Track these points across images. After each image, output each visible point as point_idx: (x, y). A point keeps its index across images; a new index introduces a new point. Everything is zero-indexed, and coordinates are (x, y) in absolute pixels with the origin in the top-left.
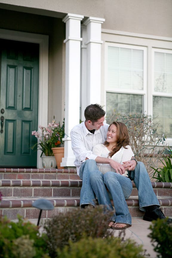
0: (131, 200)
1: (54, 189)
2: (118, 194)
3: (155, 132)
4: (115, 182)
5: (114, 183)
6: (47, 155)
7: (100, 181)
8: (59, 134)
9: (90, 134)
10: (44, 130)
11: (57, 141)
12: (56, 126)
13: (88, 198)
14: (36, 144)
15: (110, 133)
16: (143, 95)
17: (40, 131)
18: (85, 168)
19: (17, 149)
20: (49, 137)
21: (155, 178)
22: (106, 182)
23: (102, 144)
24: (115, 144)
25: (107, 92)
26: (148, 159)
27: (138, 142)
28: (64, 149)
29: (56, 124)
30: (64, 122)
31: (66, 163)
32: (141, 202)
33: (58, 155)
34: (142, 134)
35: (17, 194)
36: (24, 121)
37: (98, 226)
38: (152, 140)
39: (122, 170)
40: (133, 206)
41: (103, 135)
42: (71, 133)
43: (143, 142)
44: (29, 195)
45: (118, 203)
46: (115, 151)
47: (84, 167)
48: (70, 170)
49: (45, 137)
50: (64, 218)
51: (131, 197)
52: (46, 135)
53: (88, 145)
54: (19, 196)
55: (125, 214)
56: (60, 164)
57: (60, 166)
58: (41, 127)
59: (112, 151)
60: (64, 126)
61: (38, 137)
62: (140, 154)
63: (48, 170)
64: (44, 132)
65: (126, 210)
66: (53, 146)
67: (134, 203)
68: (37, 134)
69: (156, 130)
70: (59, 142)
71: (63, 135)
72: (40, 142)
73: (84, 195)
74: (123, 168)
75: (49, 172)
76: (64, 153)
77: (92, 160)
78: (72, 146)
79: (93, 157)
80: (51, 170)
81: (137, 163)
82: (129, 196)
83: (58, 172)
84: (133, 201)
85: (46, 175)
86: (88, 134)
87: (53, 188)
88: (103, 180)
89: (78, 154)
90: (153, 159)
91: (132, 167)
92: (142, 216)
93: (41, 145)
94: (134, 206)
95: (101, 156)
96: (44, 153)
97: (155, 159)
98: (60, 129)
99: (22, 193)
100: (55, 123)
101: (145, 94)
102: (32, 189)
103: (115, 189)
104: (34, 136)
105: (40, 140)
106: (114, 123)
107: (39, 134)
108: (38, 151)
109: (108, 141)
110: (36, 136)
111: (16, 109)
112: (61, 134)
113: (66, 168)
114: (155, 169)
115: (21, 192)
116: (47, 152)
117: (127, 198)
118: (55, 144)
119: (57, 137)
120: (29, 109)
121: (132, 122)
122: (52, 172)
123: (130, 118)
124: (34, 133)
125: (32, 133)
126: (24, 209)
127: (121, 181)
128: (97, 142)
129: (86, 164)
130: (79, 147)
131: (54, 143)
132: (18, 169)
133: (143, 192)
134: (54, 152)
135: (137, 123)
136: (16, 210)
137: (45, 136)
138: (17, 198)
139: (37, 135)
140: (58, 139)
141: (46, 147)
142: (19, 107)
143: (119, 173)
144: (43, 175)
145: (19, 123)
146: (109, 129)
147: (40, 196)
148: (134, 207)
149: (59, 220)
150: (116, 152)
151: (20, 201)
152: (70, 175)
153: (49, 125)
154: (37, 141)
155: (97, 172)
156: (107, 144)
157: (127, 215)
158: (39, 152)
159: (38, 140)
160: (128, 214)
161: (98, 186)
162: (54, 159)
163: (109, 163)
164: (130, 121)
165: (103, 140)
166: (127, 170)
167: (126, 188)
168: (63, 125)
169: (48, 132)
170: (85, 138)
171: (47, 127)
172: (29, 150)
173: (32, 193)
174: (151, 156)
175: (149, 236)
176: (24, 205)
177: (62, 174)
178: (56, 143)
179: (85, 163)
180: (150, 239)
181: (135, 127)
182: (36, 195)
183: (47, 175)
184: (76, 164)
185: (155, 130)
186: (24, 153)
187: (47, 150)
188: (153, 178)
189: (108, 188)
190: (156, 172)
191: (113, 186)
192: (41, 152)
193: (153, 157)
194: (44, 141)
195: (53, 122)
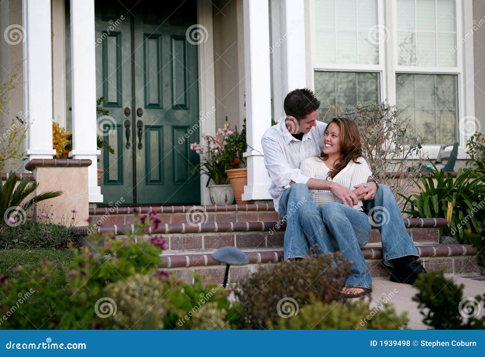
0: (369, 249)
1: (237, 236)
2: (348, 240)
3: (403, 134)
4: (342, 220)
5: (339, 221)
6: (218, 183)
7: (316, 218)
8: (237, 146)
9: (296, 142)
10: (211, 141)
11: (234, 159)
12: (230, 132)
13: (297, 247)
14: (198, 166)
15: (329, 138)
16: (379, 73)
17: (203, 142)
18: (289, 199)
19: (167, 174)
20: (219, 152)
21: (406, 212)
22: (327, 219)
23: (315, 156)
24: (337, 157)
25: (315, 71)
26: (393, 182)
27: (374, 152)
28: (246, 171)
29: (230, 130)
30: (244, 126)
31: (251, 195)
32: (387, 252)
33: (237, 182)
34: (381, 138)
35: (176, 245)
36: (175, 127)
37: (326, 287)
38: (398, 148)
39: (353, 200)
40: (372, 259)
41: (317, 142)
42: (262, 140)
43: (383, 153)
44: (197, 247)
45: (349, 254)
46: (338, 168)
47: (288, 197)
48: (258, 205)
49: (213, 153)
50: (269, 276)
51: (369, 245)
52: (214, 149)
53: (292, 158)
54: (180, 249)
55: (361, 271)
56: (241, 196)
57: (241, 200)
58: (205, 136)
59: (333, 169)
60: (244, 132)
61: (200, 152)
62: (378, 173)
63: (222, 207)
64: (210, 145)
65: (363, 266)
66: (228, 166)
67: (374, 253)
68: (199, 148)
69: (405, 130)
70: (237, 160)
71: (244, 148)
72: (206, 162)
73: (291, 242)
74: (354, 196)
75: (224, 210)
76: (246, 177)
77: (301, 184)
78: (266, 163)
79: (302, 179)
80: (227, 207)
81: (378, 187)
82: (366, 244)
83: (239, 210)
84: (372, 250)
85: (218, 215)
86: (292, 142)
87: (235, 234)
88: (322, 217)
89: (276, 175)
90: (402, 182)
91: (369, 194)
92: (388, 275)
93: (206, 166)
94: (375, 259)
95: (314, 178)
96: (211, 180)
97: (405, 180)
98: (238, 137)
99: (186, 245)
100: (228, 127)
101: (382, 71)
102: (201, 236)
103: (343, 231)
104: (194, 151)
105: (204, 157)
106: (335, 120)
107: (203, 147)
108: (201, 176)
109: (326, 151)
110: (197, 152)
111: (162, 108)
112: (241, 146)
113: (251, 202)
114: (405, 198)
115: (184, 242)
116: (217, 178)
117: (362, 247)
118: (231, 164)
119: (234, 151)
120: (183, 107)
121: (364, 120)
122: (229, 210)
123: (360, 112)
124: (194, 147)
125: (190, 147)
126: (191, 269)
127: (351, 217)
128: (307, 156)
129: (292, 192)
130: (278, 164)
131: (229, 162)
132: (173, 207)
133: (389, 235)
134: (229, 177)
135: (372, 119)
136: (179, 271)
137: (213, 151)
138: (178, 253)
139: (200, 150)
140: (236, 155)
141: (215, 170)
142: (167, 104)
143: (348, 205)
144: (214, 215)
145: (167, 131)
146: (327, 132)
147: (215, 248)
148: (374, 261)
149: (260, 279)
150: (340, 170)
151: (184, 257)
152: (259, 214)
153: (219, 132)
154: (199, 160)
155: (311, 204)
156: (324, 156)
157: (364, 273)
158: (204, 178)
159: (201, 158)
160: (366, 272)
161: (314, 227)
162: (230, 188)
163: (329, 189)
164: (361, 116)
165: (317, 150)
166: (361, 199)
167: (361, 230)
168: (243, 130)
169: (217, 144)
170: (287, 148)
171: (215, 136)
172: (187, 175)
173: (201, 244)
174: (398, 177)
175: (414, 299)
176: (190, 262)
177: (246, 213)
178: (233, 161)
179: (290, 190)
180: (416, 304)
181: (370, 128)
182: (208, 247)
183: (220, 215)
184: (273, 192)
185: (403, 130)
186: (178, 181)
187: (217, 174)
188: (403, 212)
189: (330, 229)
190: (409, 203)
191: (340, 226)
192: (208, 177)
193: (401, 177)
194: (211, 160)
195: (225, 126)
